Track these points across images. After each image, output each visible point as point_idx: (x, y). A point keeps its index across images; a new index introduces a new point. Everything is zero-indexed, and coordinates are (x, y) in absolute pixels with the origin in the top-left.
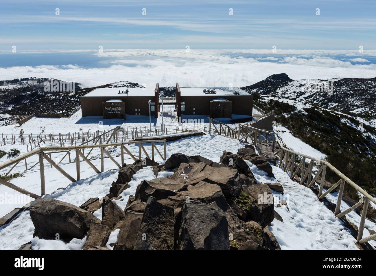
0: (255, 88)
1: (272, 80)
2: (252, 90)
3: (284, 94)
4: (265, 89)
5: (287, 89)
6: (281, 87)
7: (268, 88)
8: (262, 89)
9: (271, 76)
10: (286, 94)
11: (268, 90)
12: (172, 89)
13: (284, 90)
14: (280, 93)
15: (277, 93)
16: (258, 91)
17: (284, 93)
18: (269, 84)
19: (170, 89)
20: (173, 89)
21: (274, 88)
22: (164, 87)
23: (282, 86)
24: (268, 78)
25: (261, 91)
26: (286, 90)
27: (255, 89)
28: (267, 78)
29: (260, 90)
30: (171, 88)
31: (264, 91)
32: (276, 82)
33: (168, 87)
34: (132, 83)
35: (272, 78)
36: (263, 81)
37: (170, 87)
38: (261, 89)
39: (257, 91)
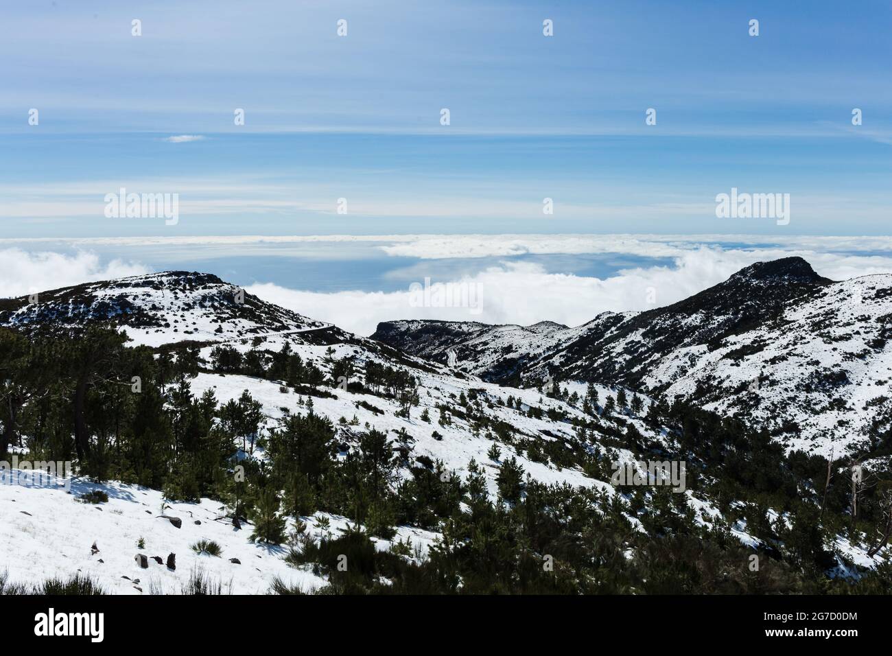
0: (696, 311)
1: (755, 282)
2: (684, 318)
3: (825, 327)
4: (735, 314)
5: (826, 309)
6: (796, 303)
7: (743, 309)
8: (724, 314)
9: (749, 268)
10: (830, 325)
11: (744, 314)
12: (419, 327)
13: (815, 313)
14: (802, 322)
15: (788, 322)
16: (707, 319)
17: (820, 322)
18: (744, 295)
19: (413, 327)
20: (422, 326)
21: (768, 308)
22: (396, 322)
23: (801, 300)
24: (736, 274)
25: (721, 318)
26: (821, 311)
27: (694, 315)
28: (733, 276)
29: (715, 317)
30: (416, 324)
31: (729, 319)
32: (770, 287)
33: (407, 321)
34: (186, 273)
35: (754, 276)
36: (720, 287)
37: (413, 321)
38: (718, 313)
39: (704, 321)
